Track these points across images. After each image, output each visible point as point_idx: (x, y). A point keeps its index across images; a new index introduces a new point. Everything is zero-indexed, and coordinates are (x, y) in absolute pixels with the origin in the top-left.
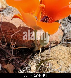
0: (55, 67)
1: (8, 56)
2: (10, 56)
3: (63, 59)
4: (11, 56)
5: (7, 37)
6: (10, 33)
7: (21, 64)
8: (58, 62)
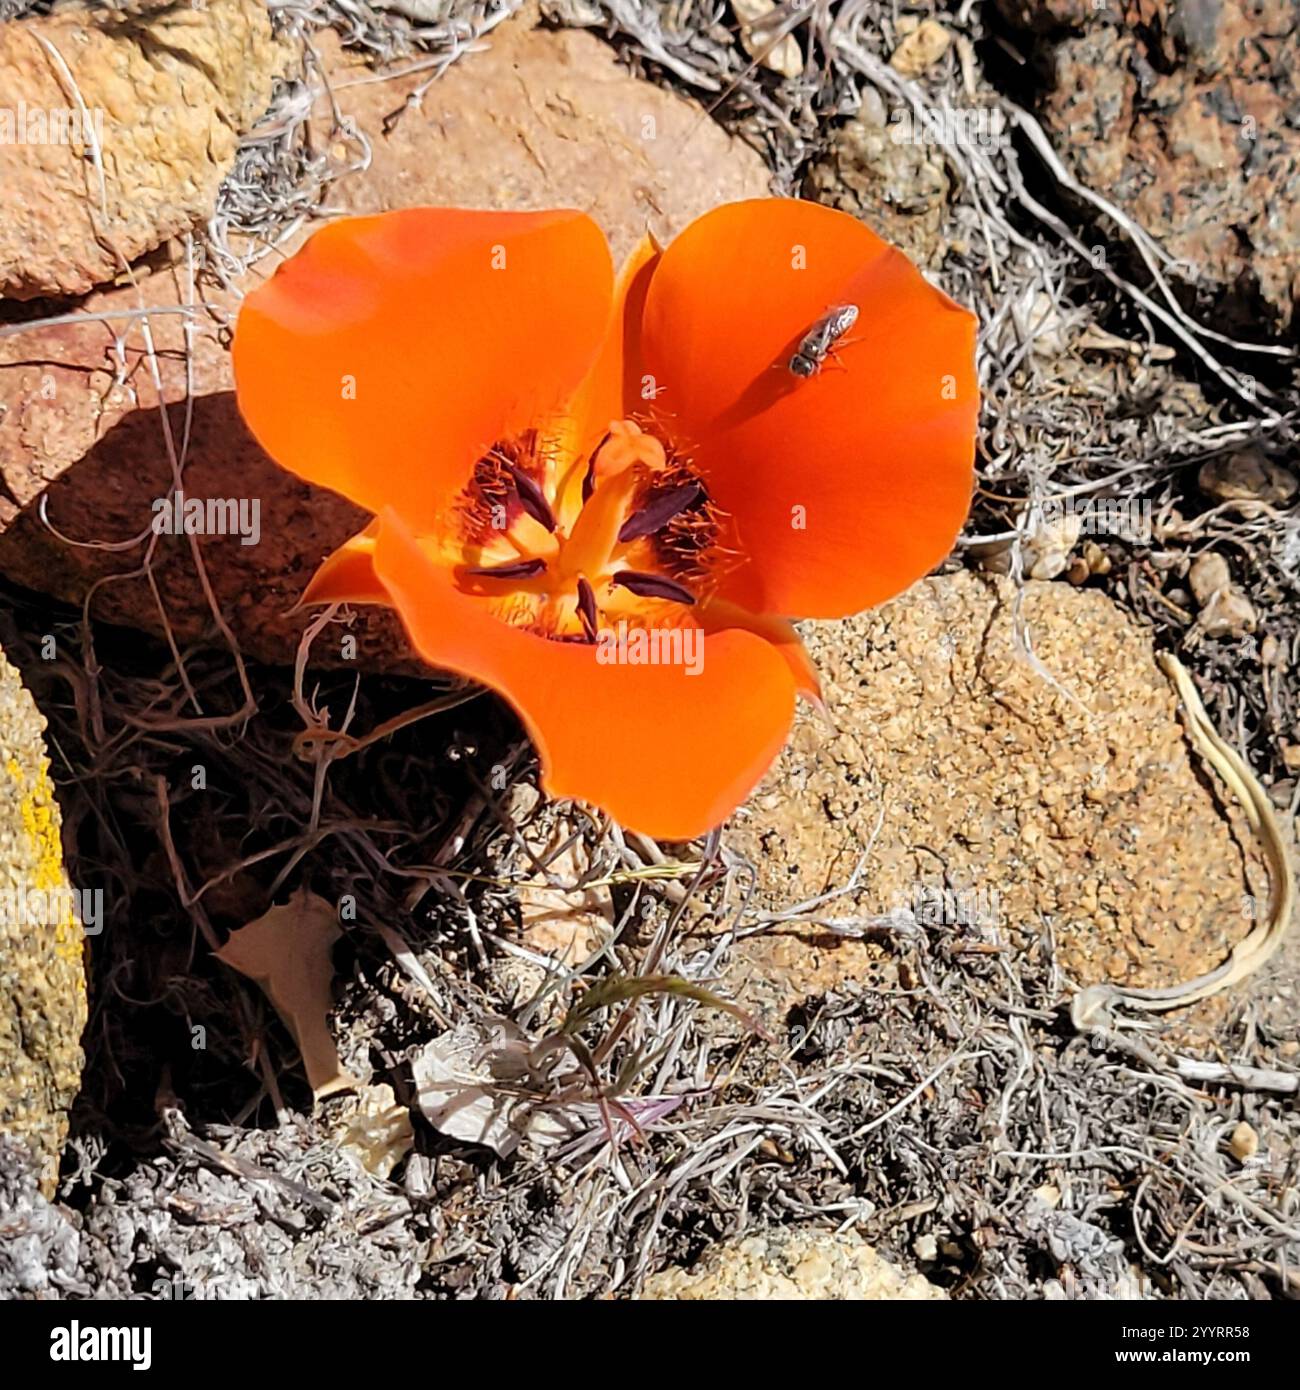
0: (794, 870)
1: (275, 809)
2: (295, 812)
3: (893, 761)
4: (301, 804)
5: (254, 626)
6: (284, 572)
7: (413, 881)
8: (834, 807)
